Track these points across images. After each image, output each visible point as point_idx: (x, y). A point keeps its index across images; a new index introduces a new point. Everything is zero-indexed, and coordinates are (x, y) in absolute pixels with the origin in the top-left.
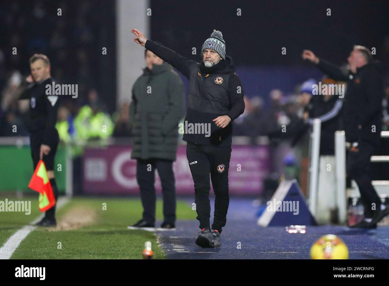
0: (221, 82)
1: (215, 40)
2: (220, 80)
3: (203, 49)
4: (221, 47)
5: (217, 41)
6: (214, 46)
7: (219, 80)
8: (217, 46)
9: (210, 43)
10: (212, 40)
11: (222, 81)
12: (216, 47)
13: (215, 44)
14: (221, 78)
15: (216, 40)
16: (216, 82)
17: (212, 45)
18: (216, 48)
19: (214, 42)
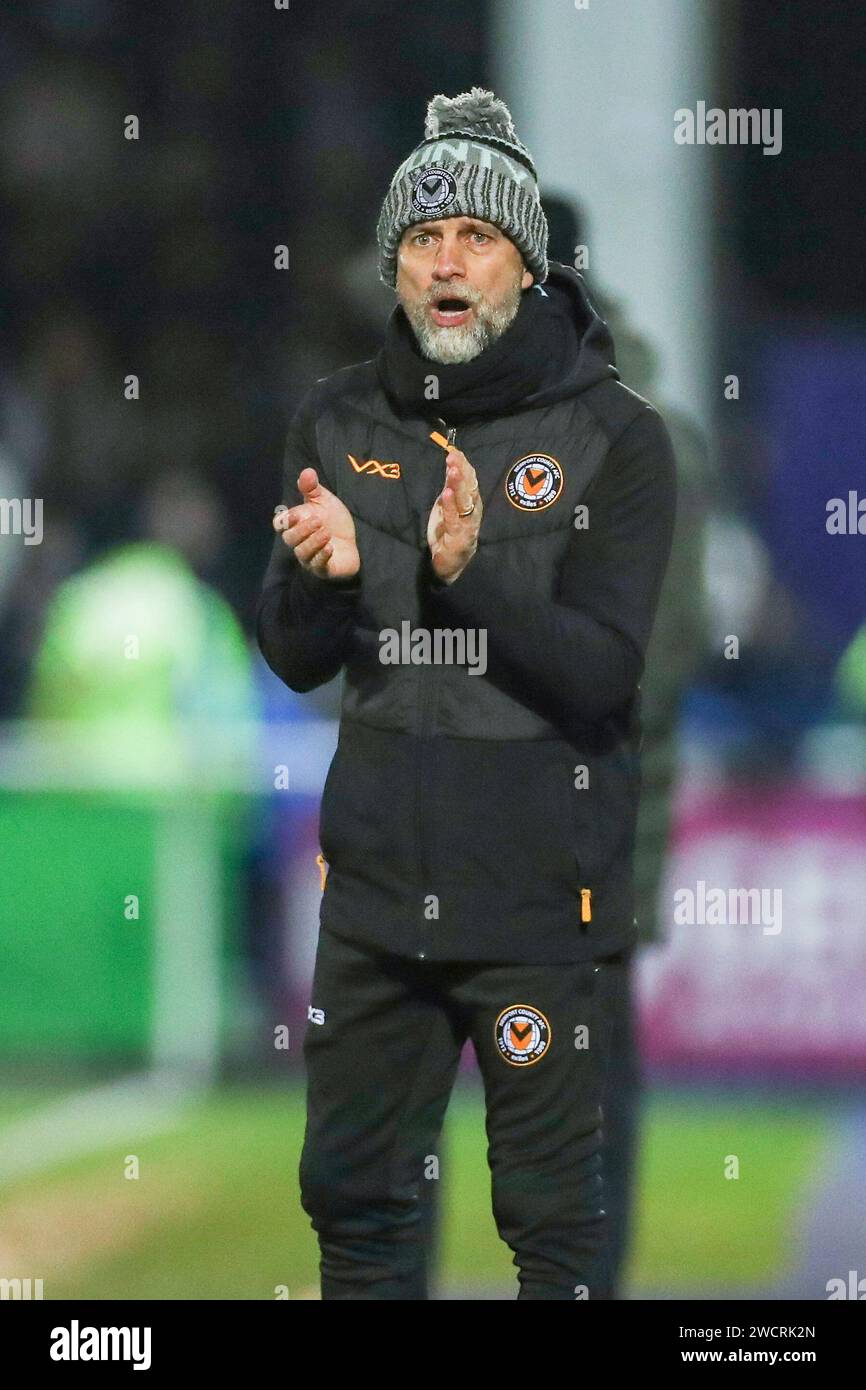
0: (552, 496)
1: (461, 151)
2: (543, 476)
3: (394, 230)
4: (513, 186)
5: (474, 155)
6: (460, 190)
7: (534, 481)
8: (487, 185)
9: (432, 180)
10: (437, 157)
11: (556, 483)
12: (477, 190)
13: (465, 174)
14: (551, 462)
15: (464, 146)
16: (518, 498)
17: (446, 187)
18: (479, 199)
19: (460, 166)
